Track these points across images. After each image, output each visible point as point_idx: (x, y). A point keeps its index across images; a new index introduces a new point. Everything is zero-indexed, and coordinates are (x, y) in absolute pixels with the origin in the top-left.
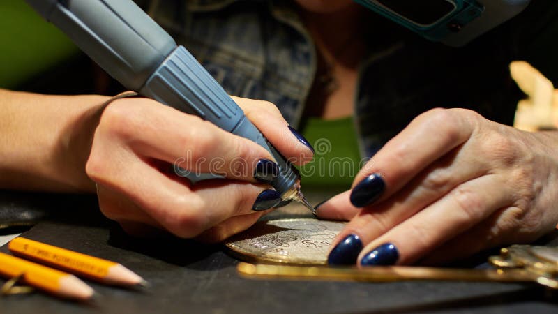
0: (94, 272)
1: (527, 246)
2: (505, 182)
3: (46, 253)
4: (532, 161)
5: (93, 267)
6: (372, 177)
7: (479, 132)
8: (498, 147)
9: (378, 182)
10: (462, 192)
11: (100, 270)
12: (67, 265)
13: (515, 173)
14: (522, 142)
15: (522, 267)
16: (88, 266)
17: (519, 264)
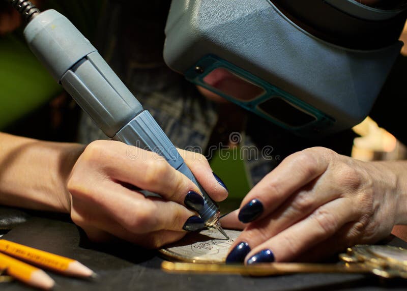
0: (58, 267)
1: (367, 245)
2: (352, 203)
3: (23, 252)
4: (372, 186)
5: (57, 263)
6: (254, 201)
7: (333, 165)
8: (348, 176)
9: (258, 205)
10: (321, 213)
11: (63, 265)
12: (38, 261)
13: (360, 196)
14: (365, 171)
15: (362, 261)
16: (53, 262)
17: (360, 259)
